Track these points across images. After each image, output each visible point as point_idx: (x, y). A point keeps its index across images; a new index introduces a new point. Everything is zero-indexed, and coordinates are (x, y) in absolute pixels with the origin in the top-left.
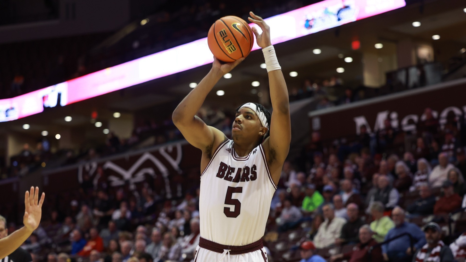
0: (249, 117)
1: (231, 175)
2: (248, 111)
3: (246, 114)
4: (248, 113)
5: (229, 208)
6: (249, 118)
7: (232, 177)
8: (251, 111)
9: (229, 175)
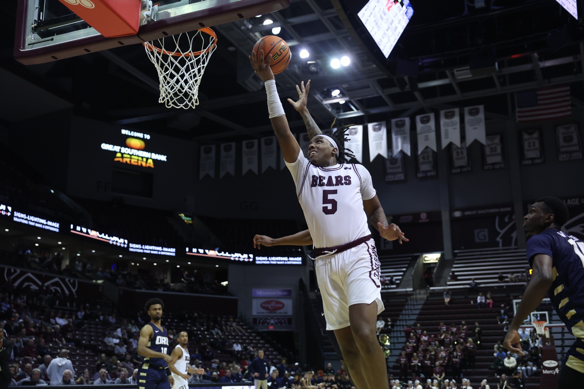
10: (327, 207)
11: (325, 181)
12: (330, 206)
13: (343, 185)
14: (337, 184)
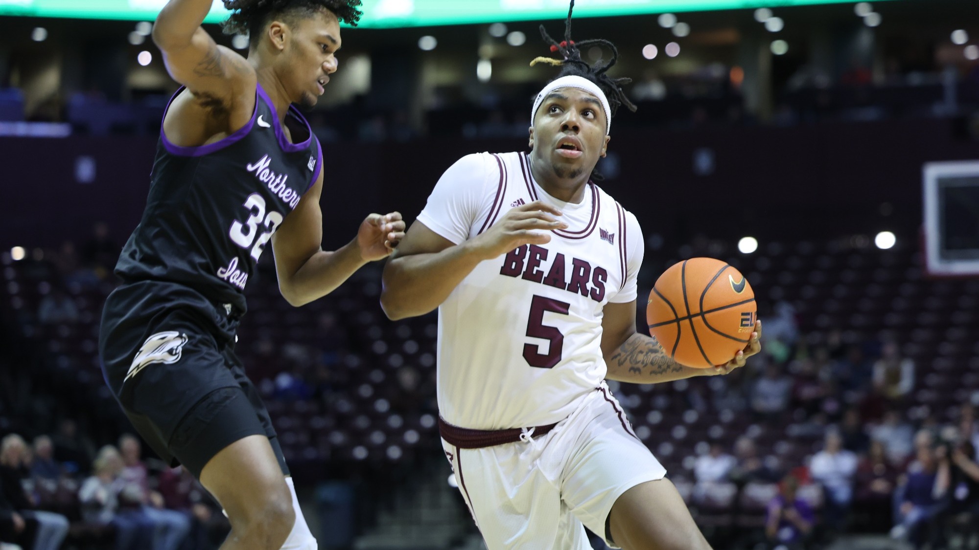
10: (536, 347)
11: (546, 267)
12: (544, 347)
13: (587, 296)
14: (573, 288)
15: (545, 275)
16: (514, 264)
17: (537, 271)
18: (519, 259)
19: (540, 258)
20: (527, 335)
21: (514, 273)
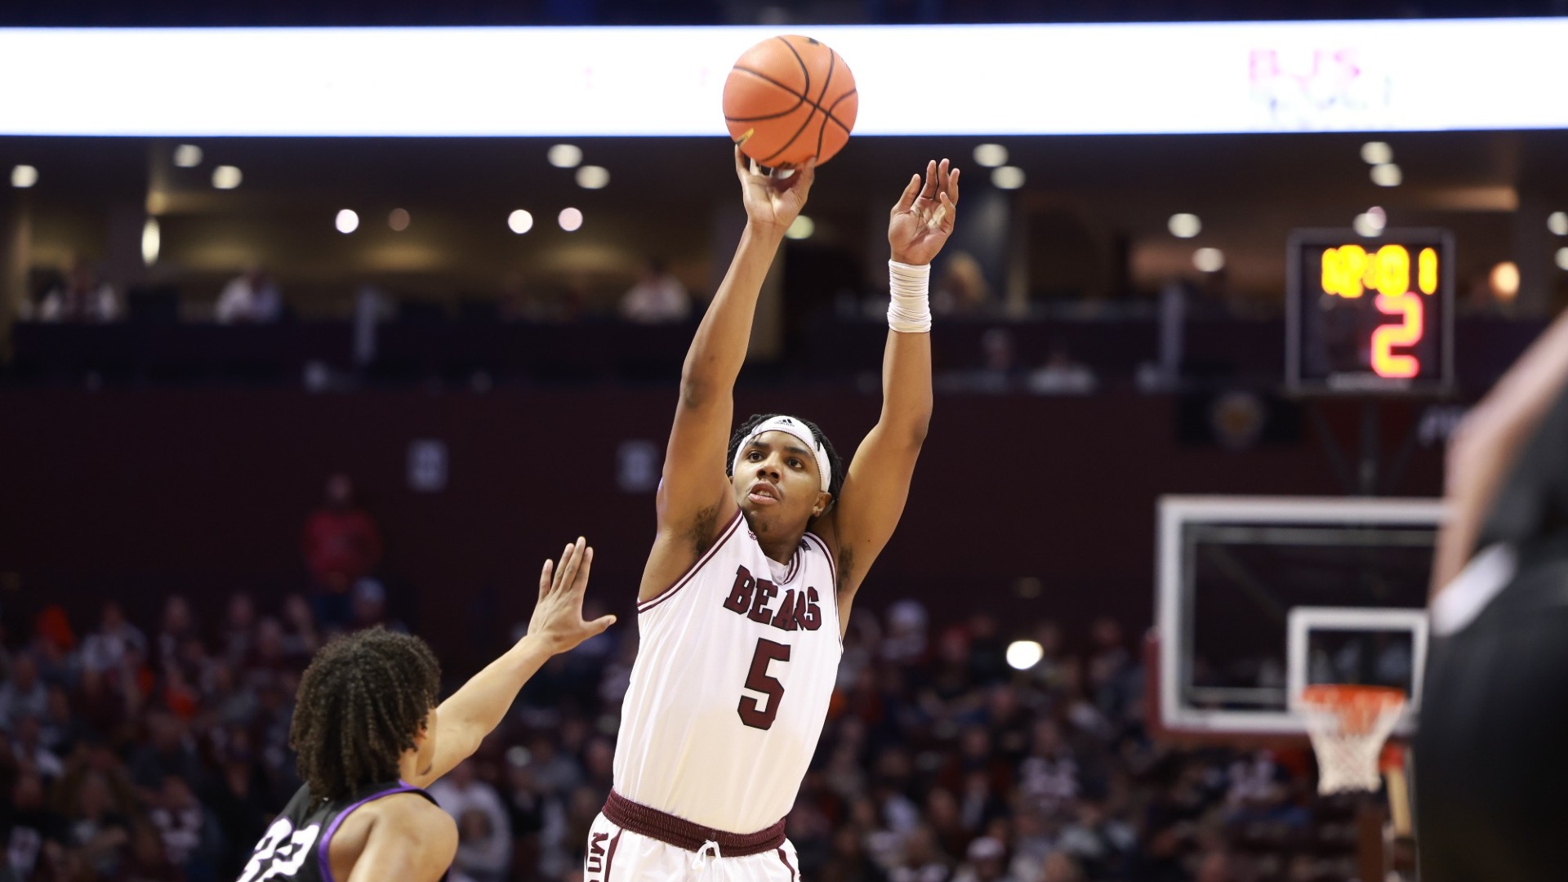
0: (796, 463)
1: (766, 604)
2: (793, 446)
3: (788, 454)
4: (795, 450)
5: (755, 701)
6: (798, 466)
7: (771, 611)
8: (802, 447)
9: (762, 607)
15: (775, 614)
16: (740, 598)
17: (764, 609)
18: (746, 594)
19: (767, 594)
20: (746, 686)
21: (740, 609)
